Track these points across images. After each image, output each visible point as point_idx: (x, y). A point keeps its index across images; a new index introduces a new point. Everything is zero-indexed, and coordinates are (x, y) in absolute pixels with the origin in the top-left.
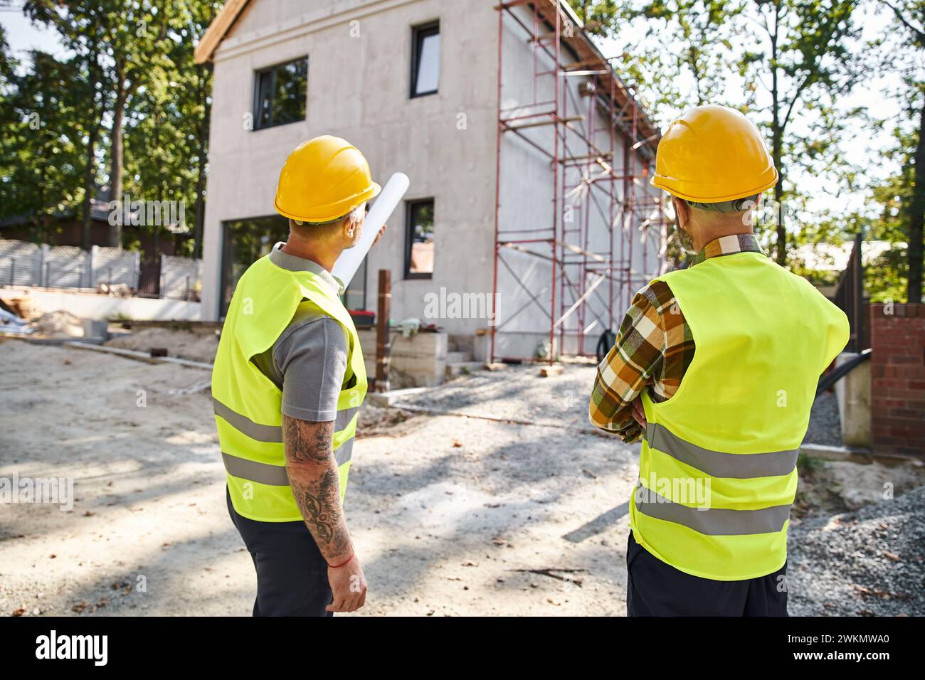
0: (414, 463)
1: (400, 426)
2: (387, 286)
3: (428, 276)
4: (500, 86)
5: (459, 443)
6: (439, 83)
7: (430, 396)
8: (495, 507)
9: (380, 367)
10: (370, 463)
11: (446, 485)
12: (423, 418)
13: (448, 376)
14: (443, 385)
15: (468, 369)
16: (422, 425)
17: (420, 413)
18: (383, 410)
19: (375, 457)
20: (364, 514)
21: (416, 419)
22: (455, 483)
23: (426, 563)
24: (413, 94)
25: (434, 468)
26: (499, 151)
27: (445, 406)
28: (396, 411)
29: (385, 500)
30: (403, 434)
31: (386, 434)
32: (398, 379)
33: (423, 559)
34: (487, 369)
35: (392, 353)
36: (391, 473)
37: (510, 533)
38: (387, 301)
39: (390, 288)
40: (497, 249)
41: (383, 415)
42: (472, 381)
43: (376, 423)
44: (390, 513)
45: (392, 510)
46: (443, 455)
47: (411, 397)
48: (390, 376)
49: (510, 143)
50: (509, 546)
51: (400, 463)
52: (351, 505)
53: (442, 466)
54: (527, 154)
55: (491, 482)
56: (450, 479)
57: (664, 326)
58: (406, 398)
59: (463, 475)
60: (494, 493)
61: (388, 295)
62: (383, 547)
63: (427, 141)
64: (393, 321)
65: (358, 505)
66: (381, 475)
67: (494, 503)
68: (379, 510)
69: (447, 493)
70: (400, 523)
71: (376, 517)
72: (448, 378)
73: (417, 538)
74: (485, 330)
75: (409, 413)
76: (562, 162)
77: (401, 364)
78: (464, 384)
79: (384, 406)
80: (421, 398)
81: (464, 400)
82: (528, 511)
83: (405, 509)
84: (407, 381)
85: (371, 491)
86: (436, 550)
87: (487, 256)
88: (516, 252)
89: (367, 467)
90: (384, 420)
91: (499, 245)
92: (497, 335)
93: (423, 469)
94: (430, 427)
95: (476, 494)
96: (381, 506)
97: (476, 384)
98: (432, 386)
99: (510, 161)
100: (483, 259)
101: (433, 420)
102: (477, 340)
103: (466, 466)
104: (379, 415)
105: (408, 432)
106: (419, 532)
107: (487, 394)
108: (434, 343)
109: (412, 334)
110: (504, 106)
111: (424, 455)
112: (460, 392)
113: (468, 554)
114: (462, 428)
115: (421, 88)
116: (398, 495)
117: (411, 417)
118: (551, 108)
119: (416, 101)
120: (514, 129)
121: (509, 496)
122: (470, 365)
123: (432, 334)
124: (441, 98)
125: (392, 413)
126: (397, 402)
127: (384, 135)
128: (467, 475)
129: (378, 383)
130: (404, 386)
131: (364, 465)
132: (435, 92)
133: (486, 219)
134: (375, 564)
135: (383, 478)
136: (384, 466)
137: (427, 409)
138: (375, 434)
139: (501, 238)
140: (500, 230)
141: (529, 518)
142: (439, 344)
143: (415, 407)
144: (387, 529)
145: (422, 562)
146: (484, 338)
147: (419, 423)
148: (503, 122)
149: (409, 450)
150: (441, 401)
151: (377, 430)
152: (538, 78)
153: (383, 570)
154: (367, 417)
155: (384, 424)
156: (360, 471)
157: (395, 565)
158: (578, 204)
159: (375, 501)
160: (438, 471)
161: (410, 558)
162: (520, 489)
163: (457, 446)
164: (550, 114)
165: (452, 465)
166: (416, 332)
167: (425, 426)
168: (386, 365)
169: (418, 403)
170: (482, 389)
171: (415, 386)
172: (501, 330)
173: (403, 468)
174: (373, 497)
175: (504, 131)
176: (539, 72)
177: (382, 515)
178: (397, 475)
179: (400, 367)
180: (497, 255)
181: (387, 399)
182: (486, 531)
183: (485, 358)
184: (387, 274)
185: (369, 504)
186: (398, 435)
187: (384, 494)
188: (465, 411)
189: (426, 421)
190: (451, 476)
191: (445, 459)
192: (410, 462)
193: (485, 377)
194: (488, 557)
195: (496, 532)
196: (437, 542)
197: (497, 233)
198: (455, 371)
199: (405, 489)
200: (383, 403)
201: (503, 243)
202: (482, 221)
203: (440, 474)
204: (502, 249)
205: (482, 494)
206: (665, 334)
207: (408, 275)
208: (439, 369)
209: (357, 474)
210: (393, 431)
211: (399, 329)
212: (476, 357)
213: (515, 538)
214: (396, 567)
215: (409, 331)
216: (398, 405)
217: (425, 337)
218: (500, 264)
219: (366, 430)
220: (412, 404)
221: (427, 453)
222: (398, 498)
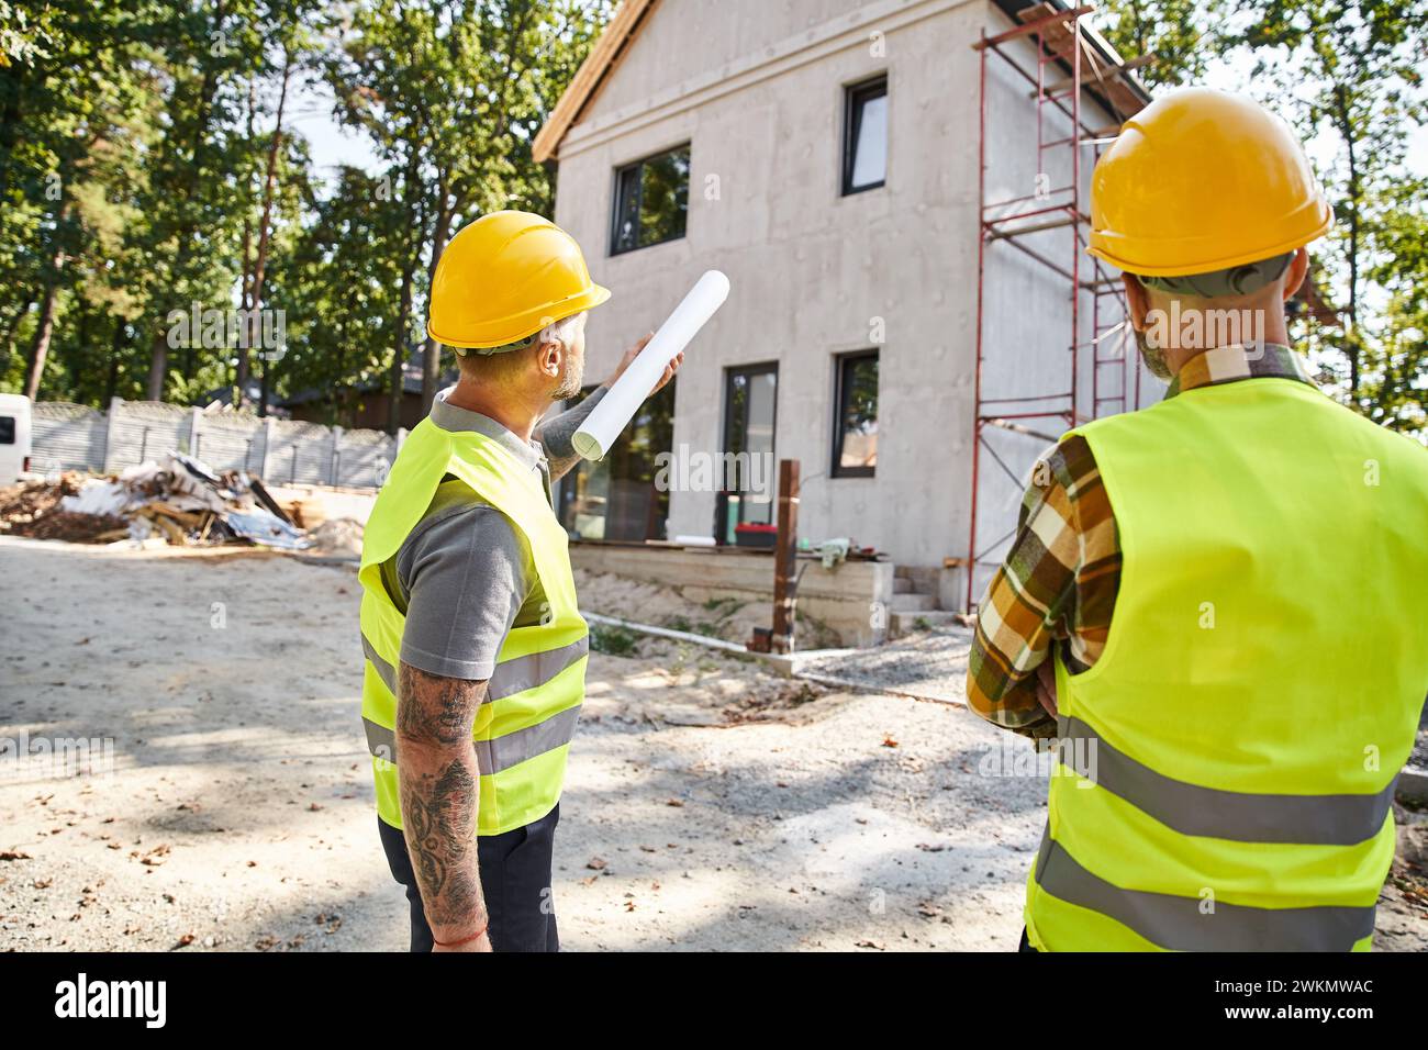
0: (815, 768)
1: (805, 709)
2: (793, 487)
3: (866, 472)
4: (982, 168)
5: (893, 740)
6: (888, 170)
7: (860, 662)
8: (933, 850)
9: (781, 612)
10: (745, 764)
11: (859, 808)
12: (844, 697)
13: (893, 630)
14: (885, 647)
15: (926, 621)
16: (839, 709)
17: (839, 689)
18: (782, 680)
19: (754, 755)
20: (718, 844)
21: (832, 698)
22: (875, 806)
23: (797, 933)
24: (847, 188)
25: (844, 778)
26: (981, 271)
27: (881, 678)
28: (801, 683)
29: (754, 825)
30: (807, 721)
31: (781, 720)
32: (812, 634)
33: (793, 928)
34: (960, 622)
35: (798, 591)
36: (774, 781)
37: (952, 897)
38: (792, 508)
39: (798, 489)
40: (978, 428)
41: (780, 689)
42: (931, 641)
43: (769, 701)
44: (757, 846)
45: (762, 842)
46: (863, 758)
47: (829, 661)
48: (797, 627)
49: (1001, 258)
50: (945, 920)
51: (792, 767)
52: (699, 828)
53: (859, 776)
54: (1030, 275)
55: (937, 808)
56: (868, 798)
57: (1078, 522)
58: (821, 664)
59: (890, 792)
60: (937, 827)
61: (794, 500)
62: (732, 902)
63: (868, 261)
64: (804, 541)
65: (710, 829)
66: (757, 784)
67: (933, 845)
68: (741, 840)
69: (859, 821)
70: (770, 864)
71: (734, 850)
72: (893, 634)
73: (792, 891)
74: (959, 560)
75: (823, 689)
76: (1090, 287)
77: (816, 609)
78: (917, 646)
79: (784, 676)
80: (844, 665)
81: (913, 671)
82: (993, 862)
83: (784, 842)
84: (826, 637)
85: (737, 810)
86: (817, 915)
87: (963, 441)
88: (1011, 434)
89: (738, 770)
90: (781, 697)
91: (981, 423)
92: (977, 568)
93: (827, 779)
94: (851, 712)
95: (905, 827)
96: (746, 834)
97: (937, 646)
98: (866, 647)
99: (999, 287)
100: (957, 445)
101: (859, 701)
102: (945, 575)
103: (899, 779)
104: (774, 688)
105: (815, 718)
106: (796, 882)
107: (952, 662)
108: (872, 578)
109: (836, 562)
110: (990, 200)
111: (832, 756)
112: (908, 657)
113: (871, 928)
114: (904, 717)
115: (858, 180)
116: (778, 818)
117: (824, 695)
118: (1068, 198)
119: (851, 199)
120: (1007, 237)
121: (963, 833)
122: (931, 616)
123: (868, 564)
124: (890, 193)
125: (795, 686)
126: (805, 671)
127: (801, 256)
128: (898, 794)
129: (776, 638)
130: (821, 646)
131: (734, 765)
132: (881, 184)
133: (961, 381)
134: (712, 928)
135: (758, 789)
136: (764, 769)
137: (850, 683)
138: (764, 719)
139: (985, 411)
140: (983, 397)
141: (991, 875)
142: (880, 579)
143: (833, 679)
144: (747, 873)
145: (791, 933)
146: (956, 571)
147: (836, 705)
148: (988, 225)
149: (810, 746)
150: (876, 670)
151: (768, 712)
152: (1045, 151)
153: (723, 939)
154: (755, 691)
155: (780, 703)
156: (725, 774)
157: (745, 932)
158: (1121, 356)
159: (737, 825)
160: (852, 784)
161: (770, 924)
162: (984, 823)
163: (890, 744)
164: (1064, 208)
165: (876, 776)
166: (842, 560)
167: (845, 710)
168: (789, 609)
169: (838, 673)
170: (946, 654)
171: (840, 646)
172: (982, 560)
173: (794, 775)
174: (736, 819)
175: (991, 239)
176: (1044, 143)
177: (744, 848)
178: (782, 786)
179: (817, 616)
180: (978, 437)
181: (789, 663)
182: (910, 890)
183: (958, 605)
184: (793, 467)
185: (727, 830)
186: (799, 723)
187: (756, 815)
188: (913, 689)
189: (848, 702)
190: (871, 793)
191: (866, 766)
192: (808, 767)
193: (955, 636)
194: (905, 936)
195: (927, 894)
196: (823, 900)
197: (978, 402)
198: (905, 624)
199: (791, 809)
200: (782, 671)
201: (987, 420)
202: (954, 385)
203: (853, 789)
204: (986, 429)
205: (917, 827)
206: (1081, 538)
207: (837, 470)
208: (878, 620)
209: (720, 780)
210: (793, 716)
211: (817, 554)
212: (943, 602)
213: (958, 907)
214: (746, 937)
215: (831, 559)
216: (807, 675)
217: (856, 568)
218: (984, 453)
219: (751, 712)
220: (828, 673)
221: (838, 755)
222: (776, 822)
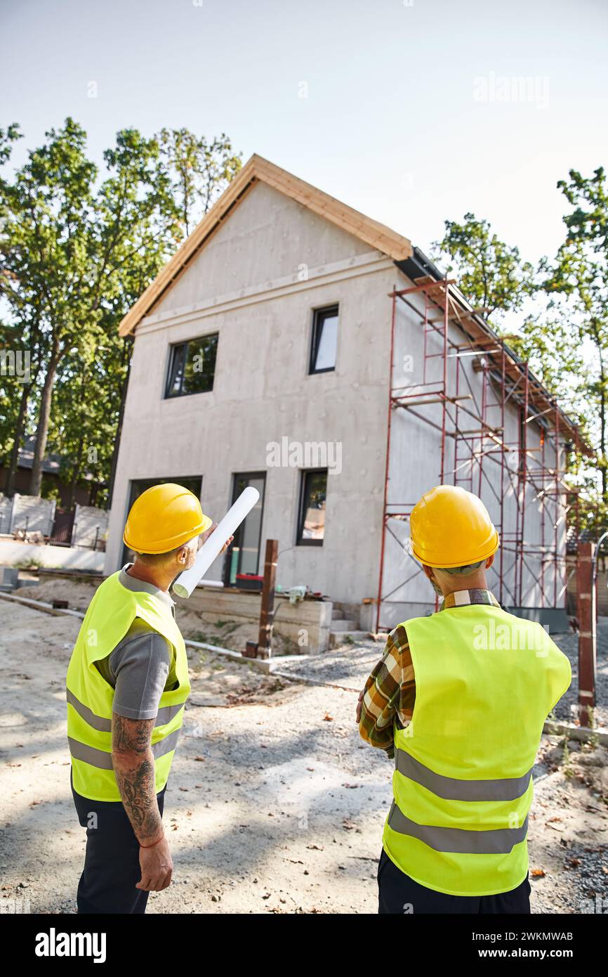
0: (283, 735)
1: (277, 695)
2: (274, 557)
3: (319, 543)
4: (392, 366)
5: (330, 716)
6: (337, 362)
7: (311, 664)
8: (352, 788)
9: (263, 633)
10: (241, 732)
11: (310, 761)
12: (301, 687)
13: (331, 644)
14: (326, 654)
15: (351, 638)
16: (298, 695)
17: (298, 682)
18: (263, 676)
19: (246, 726)
20: (225, 786)
21: (294, 688)
22: (318, 760)
23: (273, 842)
24: (312, 370)
25: (301, 742)
26: (389, 427)
27: (323, 676)
28: (275, 678)
29: (247, 773)
30: (279, 703)
31: (262, 702)
32: (282, 645)
33: (271, 838)
34: (372, 638)
35: (275, 618)
36: (259, 744)
37: (362, 816)
38: (272, 569)
39: (276, 557)
40: (385, 520)
41: (262, 682)
42: (354, 651)
43: (255, 689)
44: (250, 786)
45: (252, 783)
46: (312, 728)
47: (292, 663)
48: (273, 641)
49: (401, 418)
50: (357, 831)
51: (270, 735)
52: (214, 775)
53: (310, 740)
54: (418, 428)
55: (354, 760)
56: (314, 755)
57: (401, 664)
58: (287, 665)
59: (328, 750)
60: (355, 772)
61: (274, 564)
62: (235, 822)
63: (324, 415)
64: (279, 587)
65: (221, 776)
66: (249, 746)
67: (352, 784)
68: (240, 783)
69: (309, 770)
70: (257, 798)
71: (235, 789)
72: (331, 646)
73: (270, 815)
74: (372, 599)
75: (288, 682)
76: (453, 435)
77: (285, 629)
78: (346, 654)
79: (265, 674)
80: (301, 666)
81: (343, 671)
82: (386, 794)
83: (265, 783)
84: (291, 648)
85: (237, 763)
86: (285, 830)
87: (376, 527)
89: (237, 736)
90: (263, 687)
91: (387, 517)
92: (383, 604)
93: (290, 742)
94: (305, 698)
95: (336, 772)
96: (243, 778)
97: (358, 654)
98: (315, 654)
99: (400, 435)
100: (372, 530)
101: (310, 690)
102: (363, 608)
103: (333, 742)
104: (259, 681)
105: (283, 701)
106: (272, 809)
107: (366, 665)
108: (319, 611)
109: (298, 600)
110: (396, 384)
111: (293, 727)
112: (340, 662)
113: (315, 837)
114: (336, 701)
115: (319, 366)
116: (261, 768)
117: (289, 686)
118: (440, 388)
119: (314, 377)
120: (405, 406)
121: (369, 777)
122: (354, 634)
123: (317, 602)
124: (338, 375)
125: (271, 679)
126: (277, 670)
127: (283, 408)
128: (332, 752)
129: (260, 649)
130: (287, 653)
131: (234, 733)
132: (332, 369)
133: (376, 491)
134: (223, 839)
135: (249, 749)
136: (253, 736)
137: (305, 678)
138: (252, 701)
139: (390, 510)
140: (388, 502)
141: (384, 802)
142: (324, 612)
143: (294, 676)
144: (244, 804)
145: (269, 841)
146: (371, 606)
147: (296, 692)
148: (395, 400)
149: (280, 720)
150: (320, 670)
151: (254, 697)
152: (428, 359)
153: (230, 846)
154: (247, 683)
155: (262, 691)
156: (229, 739)
157: (242, 842)
158: (470, 477)
159: (237, 772)
160: (304, 746)
161: (258, 836)
162: (381, 770)
163: (328, 719)
164: (438, 393)
165: (320, 740)
166: (302, 599)
167: (301, 696)
168: (269, 631)
169: (298, 671)
170: (363, 660)
171: (299, 653)
172: (386, 600)
173: (271, 739)
174: (236, 769)
175: (396, 407)
176: (427, 355)
177: (241, 788)
178: (264, 747)
179: (285, 634)
180: (385, 526)
181: (268, 665)
182: (337, 813)
183: (371, 628)
184: (274, 543)
185: (231, 776)
186: (273, 704)
187: (248, 766)
188: (342, 682)
189: (303, 691)
190: (316, 751)
191: (313, 733)
192: (279, 734)
193: (368, 647)
194: (335, 842)
195: (348, 815)
196: (288, 820)
197: (386, 505)
198: (339, 640)
199: (269, 762)
200: (264, 670)
201: (391, 515)
202: (372, 493)
203: (306, 749)
204: (390, 521)
205: (343, 773)
206: (402, 670)
207: (300, 541)
208: (322, 638)
209: (226, 743)
210: (270, 700)
211: (286, 595)
212: (362, 626)
213: (365, 823)
214: (244, 844)
215: (295, 599)
216: (279, 673)
217: (310, 605)
218: (388, 535)
219: (244, 697)
220: (291, 672)
221: (297, 726)
222: (260, 771)
